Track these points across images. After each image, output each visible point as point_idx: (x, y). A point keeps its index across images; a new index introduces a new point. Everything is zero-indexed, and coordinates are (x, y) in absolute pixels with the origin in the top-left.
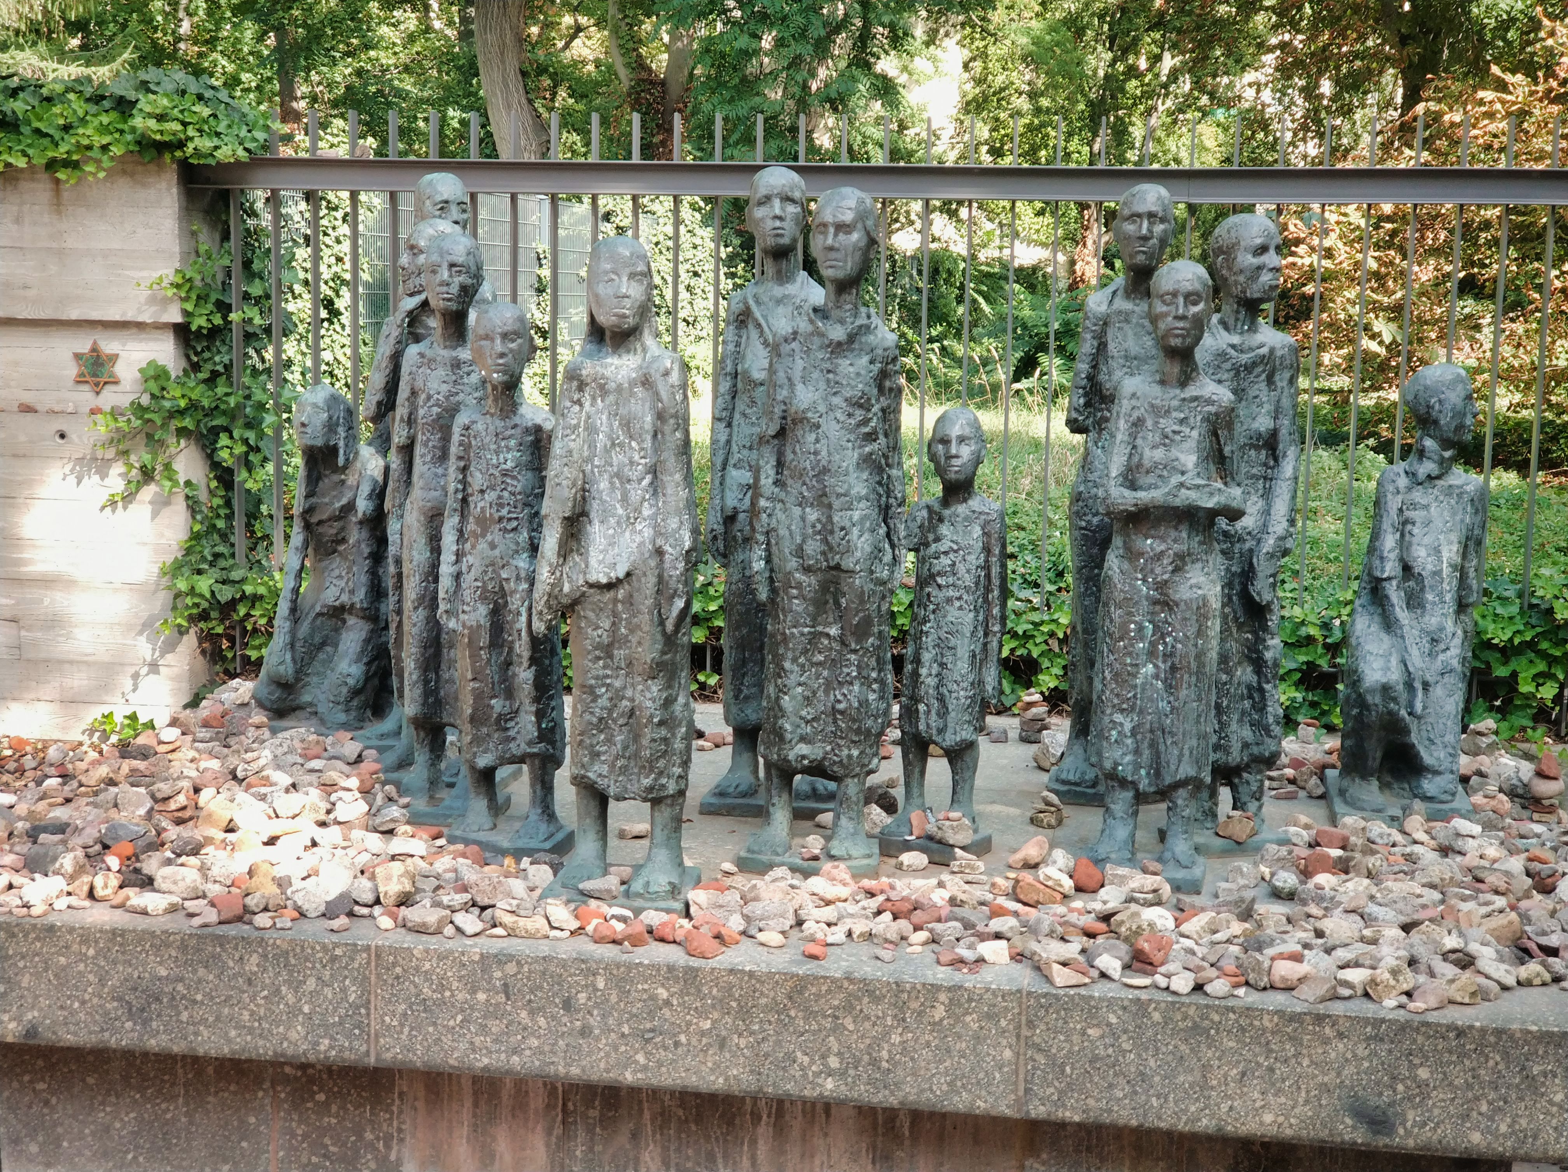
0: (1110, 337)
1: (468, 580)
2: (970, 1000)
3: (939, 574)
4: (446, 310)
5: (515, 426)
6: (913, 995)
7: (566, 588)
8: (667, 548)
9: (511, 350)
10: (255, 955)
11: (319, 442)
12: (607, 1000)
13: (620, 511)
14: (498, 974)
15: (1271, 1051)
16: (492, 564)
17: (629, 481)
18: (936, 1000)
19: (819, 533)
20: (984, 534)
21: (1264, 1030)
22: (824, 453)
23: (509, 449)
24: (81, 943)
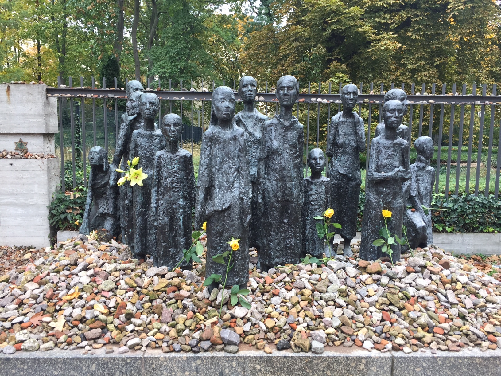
0: (339, 129)
1: (161, 209)
2: (373, 361)
3: (312, 201)
4: (148, 117)
5: (177, 156)
6: (353, 361)
7: (207, 212)
8: (245, 197)
9: (177, 130)
10: (94, 364)
11: (97, 164)
12: (237, 371)
13: (226, 185)
14: (194, 364)
15: (479, 371)
16: (170, 203)
17: (229, 174)
18: (361, 362)
19: (282, 189)
20: (326, 188)
21: (477, 364)
22: (283, 163)
23: (175, 164)
24: (21, 364)
